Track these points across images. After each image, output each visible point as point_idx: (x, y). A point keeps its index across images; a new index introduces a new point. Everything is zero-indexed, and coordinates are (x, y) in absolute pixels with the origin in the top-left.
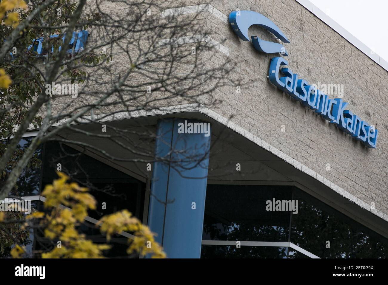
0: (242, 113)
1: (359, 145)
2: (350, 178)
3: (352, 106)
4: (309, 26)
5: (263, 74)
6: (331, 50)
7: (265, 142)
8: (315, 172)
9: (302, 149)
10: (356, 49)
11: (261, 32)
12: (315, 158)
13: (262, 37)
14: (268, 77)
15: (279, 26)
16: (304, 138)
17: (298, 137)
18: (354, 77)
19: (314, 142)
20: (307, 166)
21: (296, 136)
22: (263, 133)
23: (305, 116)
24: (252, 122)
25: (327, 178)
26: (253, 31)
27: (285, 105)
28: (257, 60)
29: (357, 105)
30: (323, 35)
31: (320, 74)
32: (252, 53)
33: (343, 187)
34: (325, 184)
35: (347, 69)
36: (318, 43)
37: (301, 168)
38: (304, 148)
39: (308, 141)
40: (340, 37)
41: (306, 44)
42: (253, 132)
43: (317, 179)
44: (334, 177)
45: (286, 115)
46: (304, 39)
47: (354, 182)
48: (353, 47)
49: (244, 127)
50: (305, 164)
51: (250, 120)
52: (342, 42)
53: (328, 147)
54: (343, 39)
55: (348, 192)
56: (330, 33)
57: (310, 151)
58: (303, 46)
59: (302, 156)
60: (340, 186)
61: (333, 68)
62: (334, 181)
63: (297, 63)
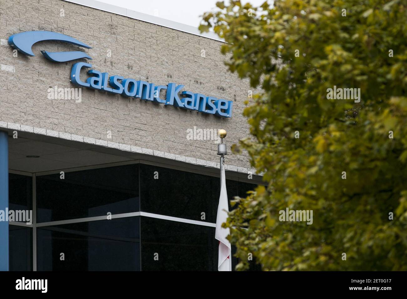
0: (40, 116)
1: (212, 118)
2: (204, 147)
3: (197, 85)
4: (123, 28)
5: (64, 79)
6: (158, 43)
7: (75, 135)
8: (152, 149)
9: (130, 133)
10: (195, 36)
11: (56, 44)
12: (150, 137)
13: (58, 49)
14: (70, 81)
15: (81, 35)
16: (131, 123)
17: (123, 124)
18: (195, 60)
19: (146, 125)
20: (139, 146)
21: (119, 123)
22: (72, 128)
23: (129, 105)
24: (56, 121)
25: (169, 152)
26: (45, 46)
27: (100, 100)
28: (54, 69)
29: (203, 84)
30: (145, 32)
31: (146, 66)
32: (47, 64)
33: (194, 156)
34: (167, 157)
35: (185, 55)
36: (138, 40)
37: (131, 149)
38: (133, 132)
39: (137, 125)
40: (171, 30)
41: (122, 44)
42: (58, 130)
43: (154, 155)
44: (179, 150)
45: (102, 108)
46: (118, 41)
47: (210, 150)
48: (191, 36)
49: (45, 128)
50: (136, 145)
51: (51, 120)
52: (174, 34)
53: (167, 126)
54: (174, 31)
55: (201, 160)
56: (154, 29)
57: (141, 133)
58: (118, 46)
59: (131, 139)
60: (189, 156)
61: (164, 58)
62: (180, 153)
63: (111, 63)
